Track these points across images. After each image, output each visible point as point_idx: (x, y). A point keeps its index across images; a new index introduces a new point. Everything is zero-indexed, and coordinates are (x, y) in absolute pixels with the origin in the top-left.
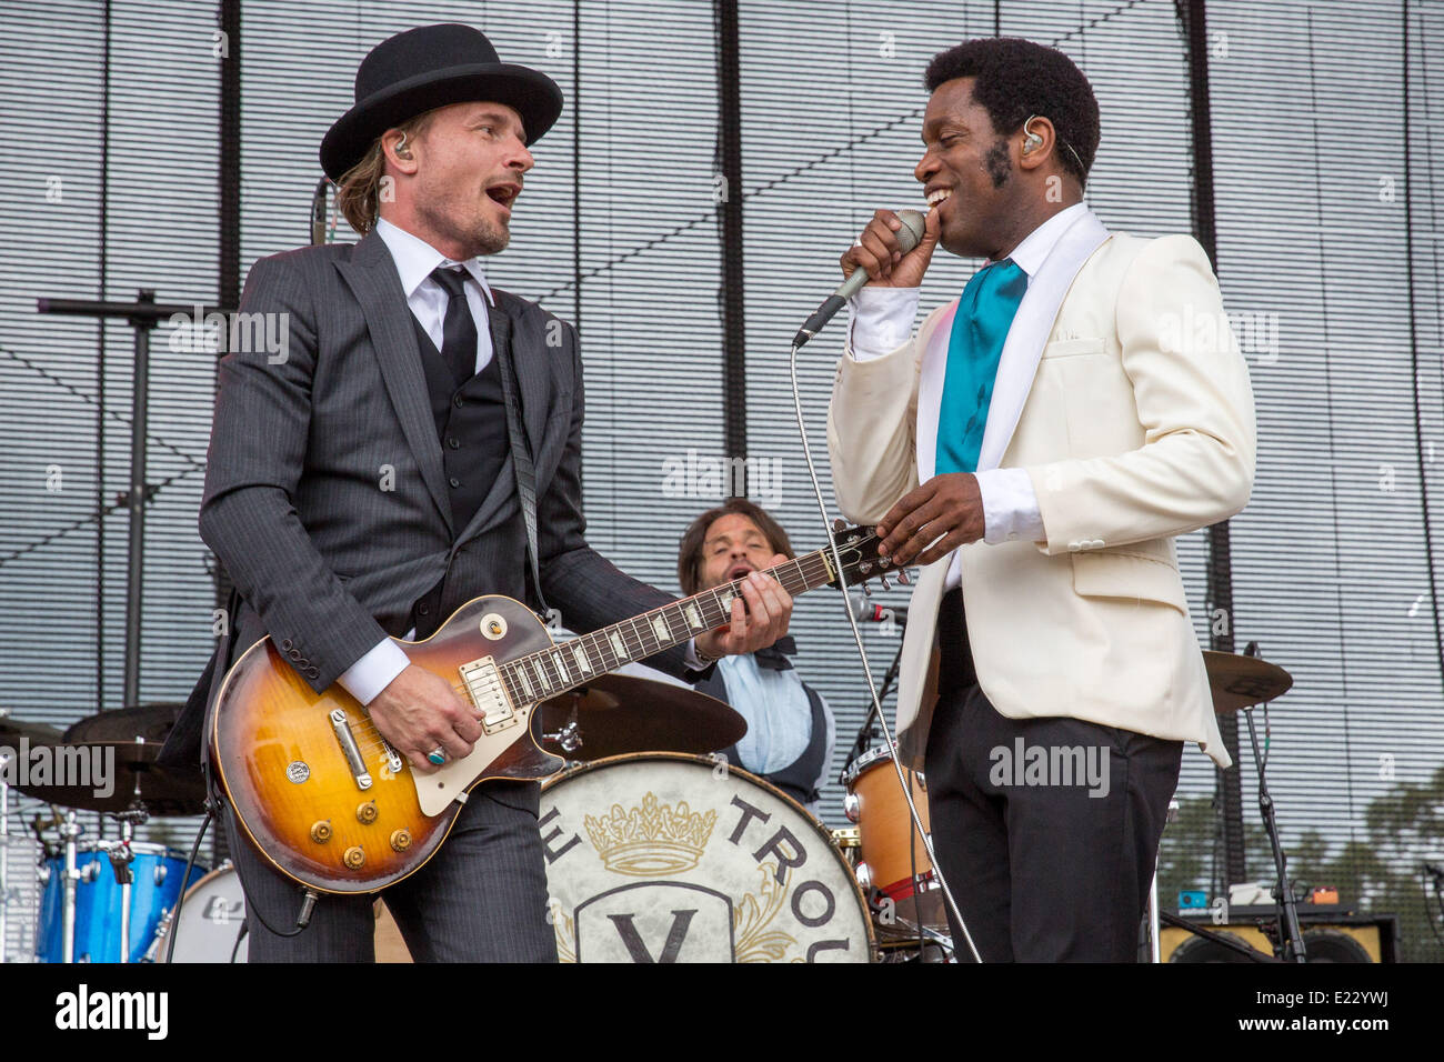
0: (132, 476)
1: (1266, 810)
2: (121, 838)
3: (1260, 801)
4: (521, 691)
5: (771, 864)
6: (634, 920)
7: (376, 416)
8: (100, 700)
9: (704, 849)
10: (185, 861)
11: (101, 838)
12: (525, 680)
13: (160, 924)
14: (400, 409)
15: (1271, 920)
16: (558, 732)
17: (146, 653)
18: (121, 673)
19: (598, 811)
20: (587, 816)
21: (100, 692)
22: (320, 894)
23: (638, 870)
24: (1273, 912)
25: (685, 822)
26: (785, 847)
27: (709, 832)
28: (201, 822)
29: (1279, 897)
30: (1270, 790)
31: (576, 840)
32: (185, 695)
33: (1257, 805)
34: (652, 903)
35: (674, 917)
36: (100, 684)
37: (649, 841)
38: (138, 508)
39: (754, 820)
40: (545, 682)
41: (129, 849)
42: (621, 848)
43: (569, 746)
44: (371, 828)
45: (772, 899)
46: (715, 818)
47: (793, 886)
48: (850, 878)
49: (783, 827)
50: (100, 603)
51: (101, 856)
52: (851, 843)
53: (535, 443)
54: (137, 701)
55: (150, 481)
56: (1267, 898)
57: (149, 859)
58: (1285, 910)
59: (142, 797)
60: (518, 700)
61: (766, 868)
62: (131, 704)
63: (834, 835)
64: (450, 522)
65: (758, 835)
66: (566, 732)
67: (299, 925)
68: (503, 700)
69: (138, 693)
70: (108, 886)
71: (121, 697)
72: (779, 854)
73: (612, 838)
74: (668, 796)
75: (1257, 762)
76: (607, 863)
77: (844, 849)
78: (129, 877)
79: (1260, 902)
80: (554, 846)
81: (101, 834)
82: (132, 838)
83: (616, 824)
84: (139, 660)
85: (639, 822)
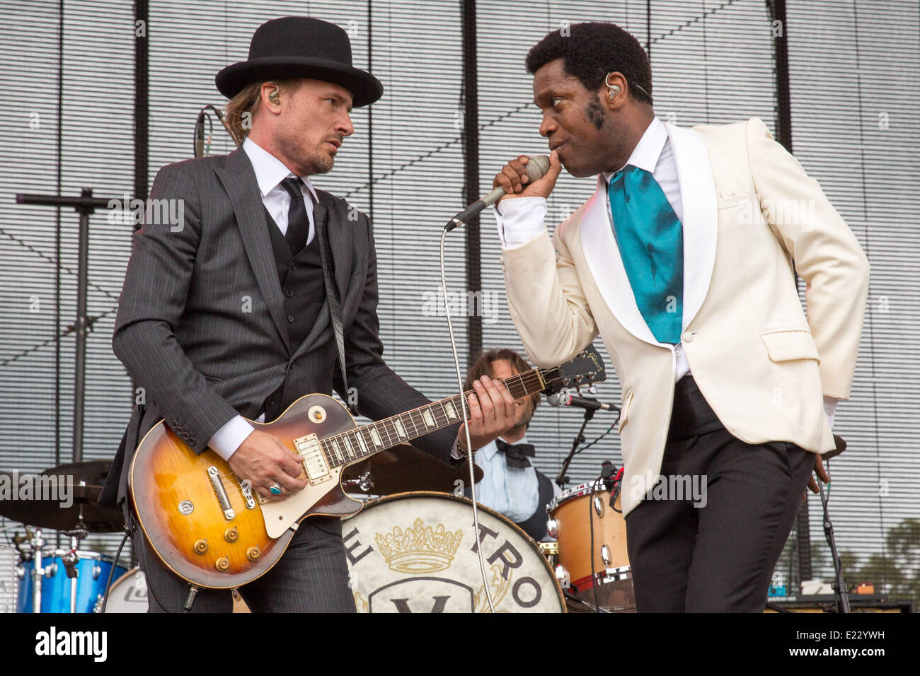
0: (78, 311)
1: (828, 532)
2: (71, 548)
3: (824, 526)
4: (335, 457)
5: (499, 566)
6: (408, 603)
7: (240, 275)
8: (58, 458)
9: (454, 556)
10: (111, 563)
11: (58, 548)
12: (337, 450)
13: (96, 604)
14: (256, 270)
15: (830, 604)
16: (358, 478)
17: (87, 427)
18: (71, 440)
19: (384, 531)
20: (377, 534)
21: (58, 453)
22: (200, 589)
23: (410, 569)
24: (833, 599)
25: (442, 538)
26: (508, 554)
27: (458, 545)
28: (122, 538)
29: (837, 589)
30: (831, 519)
31: (370, 550)
32: (112, 454)
33: (822, 528)
34: (420, 591)
35: (435, 600)
36: (58, 447)
37: (418, 550)
38: (82, 332)
39: (488, 537)
40: (351, 451)
41: (76, 555)
42: (399, 554)
43: (365, 487)
44: (234, 545)
45: (500, 589)
46: (462, 535)
47: (514, 581)
48: (551, 575)
49: (507, 541)
50: (58, 394)
51: (59, 560)
52: (552, 552)
53: (342, 292)
54: (82, 458)
55: (89, 314)
56: (828, 590)
57: (89, 562)
58: (841, 597)
59: (84, 521)
60: (333, 463)
61: (496, 568)
62: (78, 460)
63: (541, 546)
64: (288, 344)
65: (490, 547)
66: (363, 478)
67: (186, 609)
68: (322, 462)
69: (82, 453)
70: (63, 580)
71: (71, 456)
72: (504, 560)
73: (394, 549)
74: (431, 520)
75: (822, 500)
76: (390, 565)
77: (547, 556)
78: (76, 573)
79: (822, 592)
80: (355, 553)
81: (58, 546)
82: (78, 548)
83: (396, 539)
84: (82, 432)
85: (412, 538)
